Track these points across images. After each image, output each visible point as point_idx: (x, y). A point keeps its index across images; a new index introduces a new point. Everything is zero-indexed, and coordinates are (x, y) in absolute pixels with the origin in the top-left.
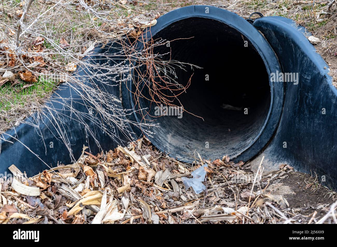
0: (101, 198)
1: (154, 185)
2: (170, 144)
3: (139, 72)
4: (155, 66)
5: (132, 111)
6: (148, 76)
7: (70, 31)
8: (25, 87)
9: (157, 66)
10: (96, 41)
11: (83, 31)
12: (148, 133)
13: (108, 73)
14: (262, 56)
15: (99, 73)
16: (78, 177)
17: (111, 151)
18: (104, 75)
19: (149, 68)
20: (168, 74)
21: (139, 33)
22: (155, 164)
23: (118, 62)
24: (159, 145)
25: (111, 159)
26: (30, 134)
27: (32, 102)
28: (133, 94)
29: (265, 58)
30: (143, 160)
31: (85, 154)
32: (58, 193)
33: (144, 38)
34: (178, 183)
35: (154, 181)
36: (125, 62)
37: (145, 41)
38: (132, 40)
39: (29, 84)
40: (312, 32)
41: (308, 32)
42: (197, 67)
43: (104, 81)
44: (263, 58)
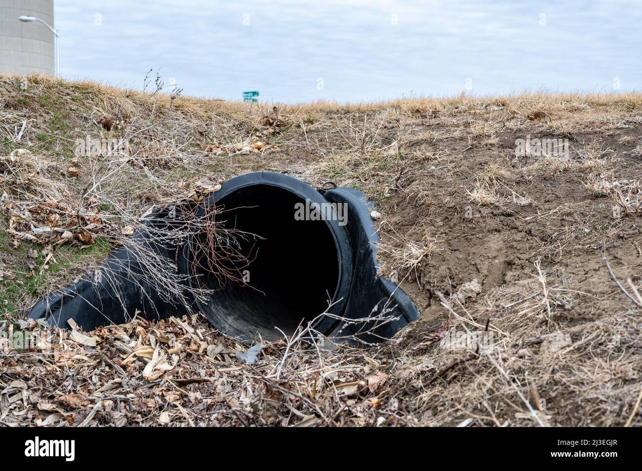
0: (152, 353)
1: (206, 356)
2: (230, 325)
3: (198, 240)
4: (216, 235)
5: (187, 277)
6: (208, 244)
7: (126, 193)
8: (83, 247)
9: (219, 234)
10: (154, 205)
11: (140, 193)
12: (202, 299)
13: (166, 237)
14: (331, 229)
15: (159, 236)
16: (131, 336)
17: (163, 320)
18: (163, 238)
19: (210, 236)
20: (231, 244)
21: (201, 198)
22: (209, 338)
23: (177, 227)
24: (217, 323)
25: (163, 327)
26: (88, 291)
27: (90, 262)
28: (190, 263)
29: (334, 232)
30: (195, 333)
31: (137, 318)
32: (113, 346)
33: (206, 203)
34: (232, 358)
35: (206, 352)
36: (183, 227)
37: (207, 207)
38: (193, 205)
39: (86, 244)
40: (378, 207)
41: (375, 206)
42: (260, 237)
43: (163, 244)
44: (332, 232)
